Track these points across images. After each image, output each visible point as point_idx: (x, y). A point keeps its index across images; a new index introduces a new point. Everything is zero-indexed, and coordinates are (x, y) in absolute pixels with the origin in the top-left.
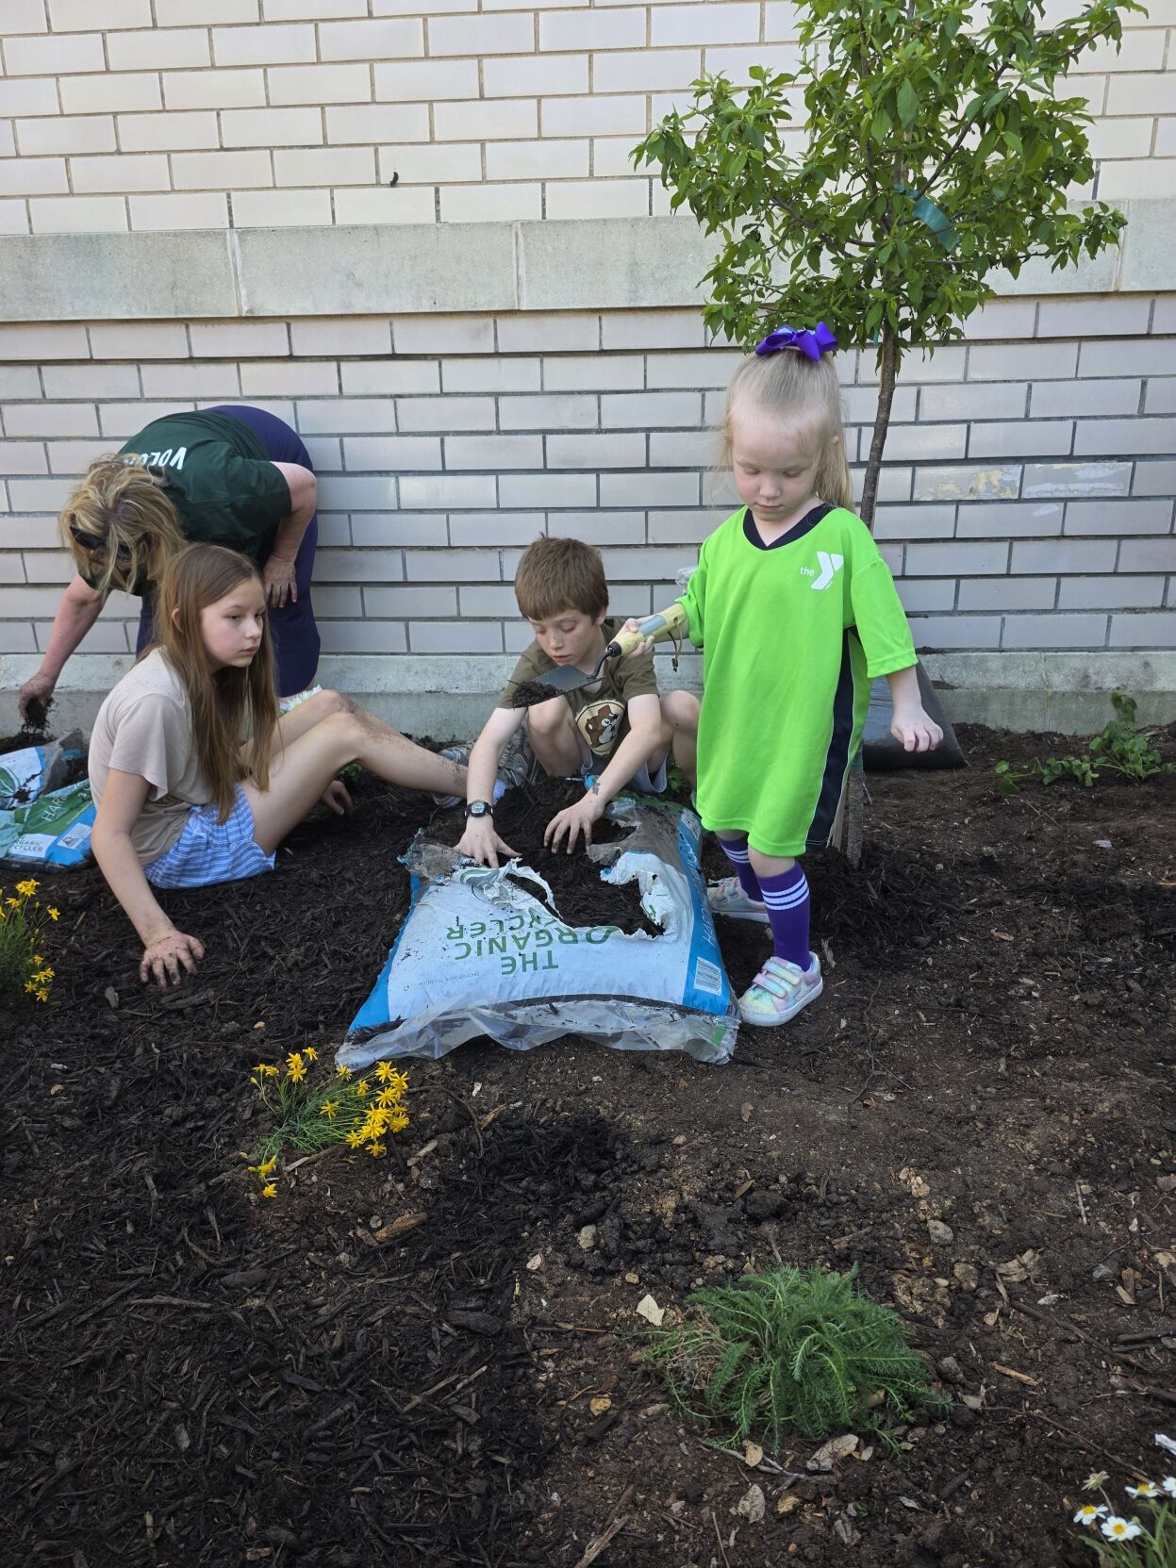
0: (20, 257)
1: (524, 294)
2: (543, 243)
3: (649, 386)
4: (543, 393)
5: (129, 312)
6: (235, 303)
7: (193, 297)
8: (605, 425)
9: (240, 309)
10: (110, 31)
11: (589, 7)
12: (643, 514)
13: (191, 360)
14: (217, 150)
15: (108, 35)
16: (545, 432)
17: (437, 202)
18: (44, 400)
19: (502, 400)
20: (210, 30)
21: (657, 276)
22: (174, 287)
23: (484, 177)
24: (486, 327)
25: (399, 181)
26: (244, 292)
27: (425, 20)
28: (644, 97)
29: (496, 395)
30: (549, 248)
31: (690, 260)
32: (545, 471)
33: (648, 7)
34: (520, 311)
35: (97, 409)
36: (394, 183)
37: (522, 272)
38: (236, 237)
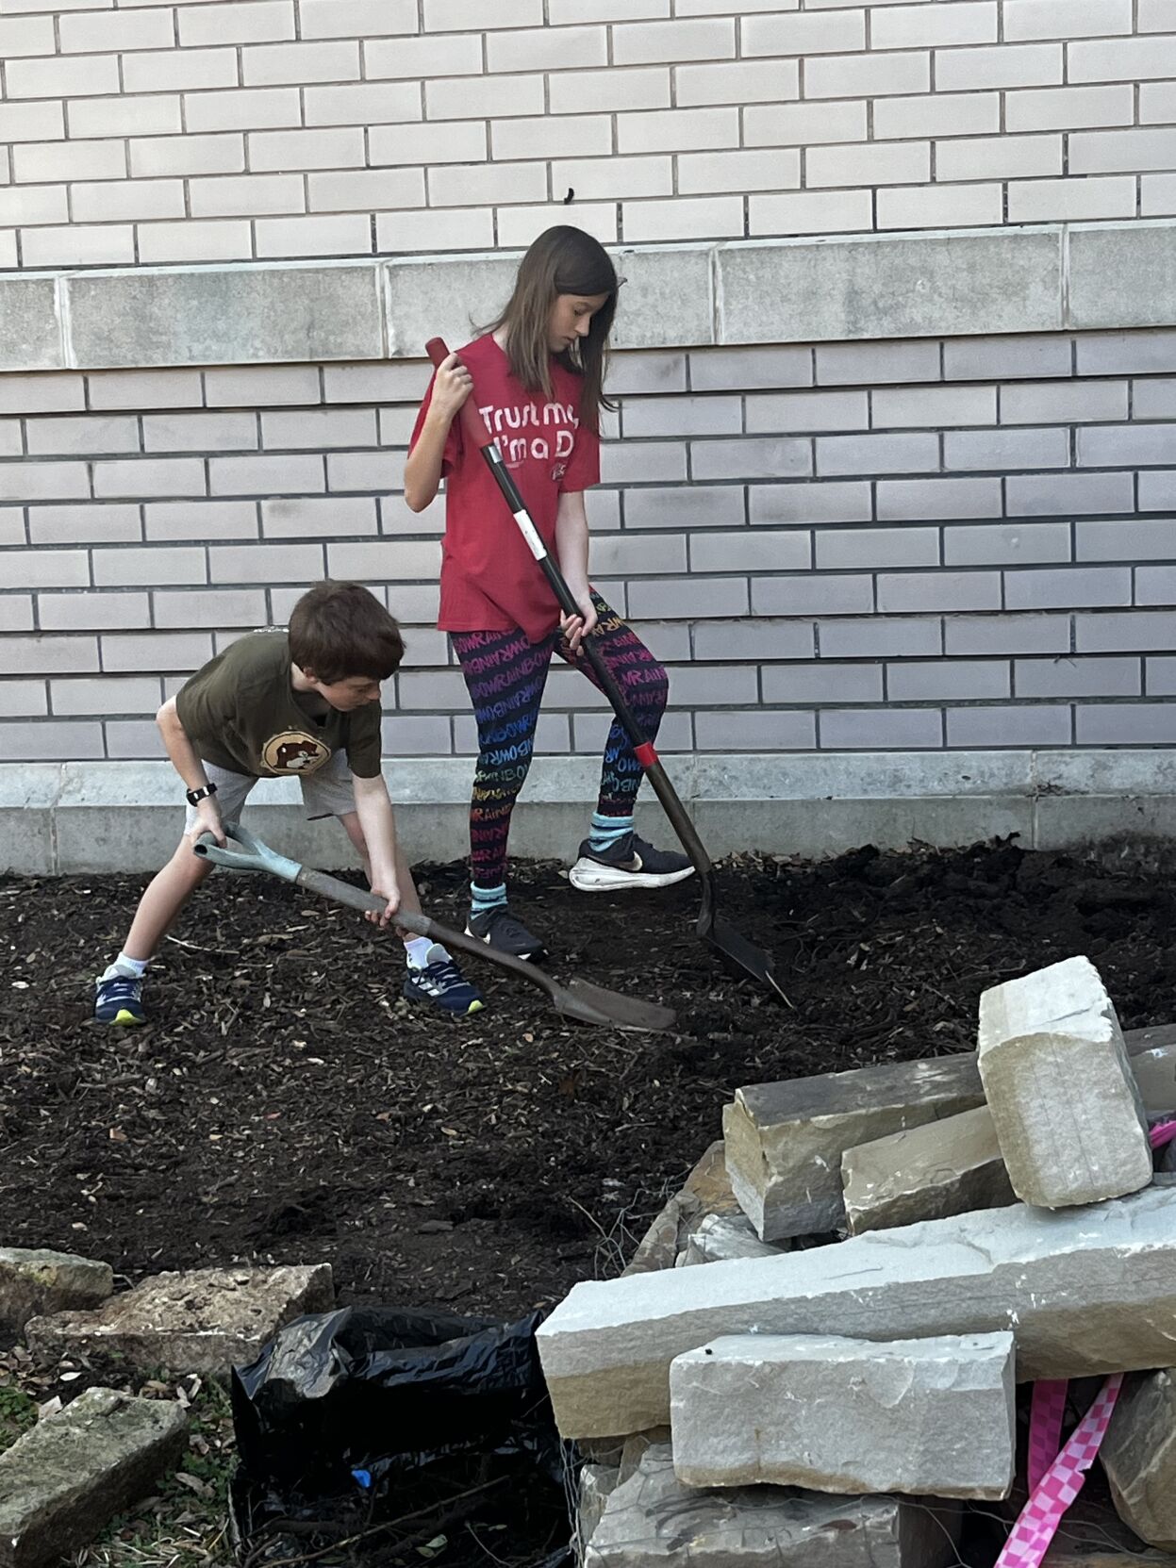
0: (135, 297)
1: (722, 326)
2: (745, 272)
3: (875, 426)
4: (745, 436)
5: (255, 355)
6: (380, 344)
7: (332, 338)
8: (821, 472)
9: (386, 350)
10: (248, 45)
11: (798, 11)
12: (870, 576)
13: (323, 406)
14: (363, 169)
15: (244, 50)
16: (747, 482)
17: (620, 220)
18: (143, 454)
19: (695, 446)
20: (361, 42)
21: (880, 305)
22: (310, 327)
23: (675, 190)
24: (676, 363)
25: (575, 197)
26: (391, 332)
27: (609, 28)
28: (864, 103)
29: (688, 439)
30: (752, 277)
31: (919, 287)
32: (748, 527)
33: (867, 9)
34: (717, 346)
35: (207, 464)
36: (568, 201)
37: (720, 304)
38: (386, 272)
